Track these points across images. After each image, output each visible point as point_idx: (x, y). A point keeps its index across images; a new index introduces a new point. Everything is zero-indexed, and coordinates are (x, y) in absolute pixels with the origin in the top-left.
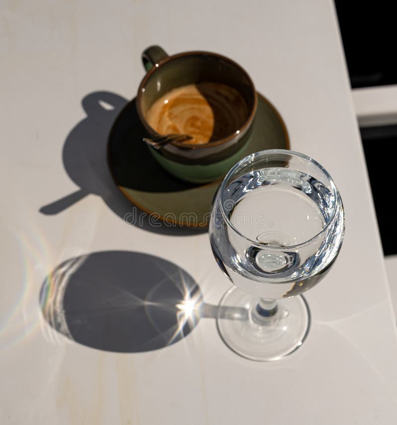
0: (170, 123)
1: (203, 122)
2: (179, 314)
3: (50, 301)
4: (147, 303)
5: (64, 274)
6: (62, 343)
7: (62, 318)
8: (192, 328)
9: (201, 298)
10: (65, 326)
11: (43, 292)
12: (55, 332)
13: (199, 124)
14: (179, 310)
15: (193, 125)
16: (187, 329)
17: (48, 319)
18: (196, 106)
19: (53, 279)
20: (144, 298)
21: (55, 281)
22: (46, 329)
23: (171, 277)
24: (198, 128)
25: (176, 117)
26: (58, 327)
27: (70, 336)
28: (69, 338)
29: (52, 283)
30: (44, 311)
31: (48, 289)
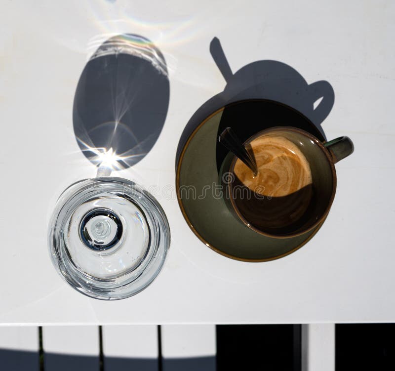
0: (275, 157)
1: (272, 187)
2: (104, 149)
3: (128, 43)
4: (117, 124)
5: (151, 55)
6: (89, 51)
7: (110, 51)
8: (89, 159)
9: (117, 169)
10: (103, 53)
11: (137, 37)
12: (100, 45)
13: (271, 183)
14: (108, 150)
15: (270, 177)
16: (89, 155)
17: (111, 40)
18: (290, 182)
19: (148, 46)
20: (121, 121)
21: (146, 48)
22: (102, 38)
23: (138, 146)
24: (266, 182)
25: (281, 163)
26: (103, 48)
27: (94, 58)
28: (93, 57)
29: (144, 45)
30: (119, 37)
31: (139, 41)
